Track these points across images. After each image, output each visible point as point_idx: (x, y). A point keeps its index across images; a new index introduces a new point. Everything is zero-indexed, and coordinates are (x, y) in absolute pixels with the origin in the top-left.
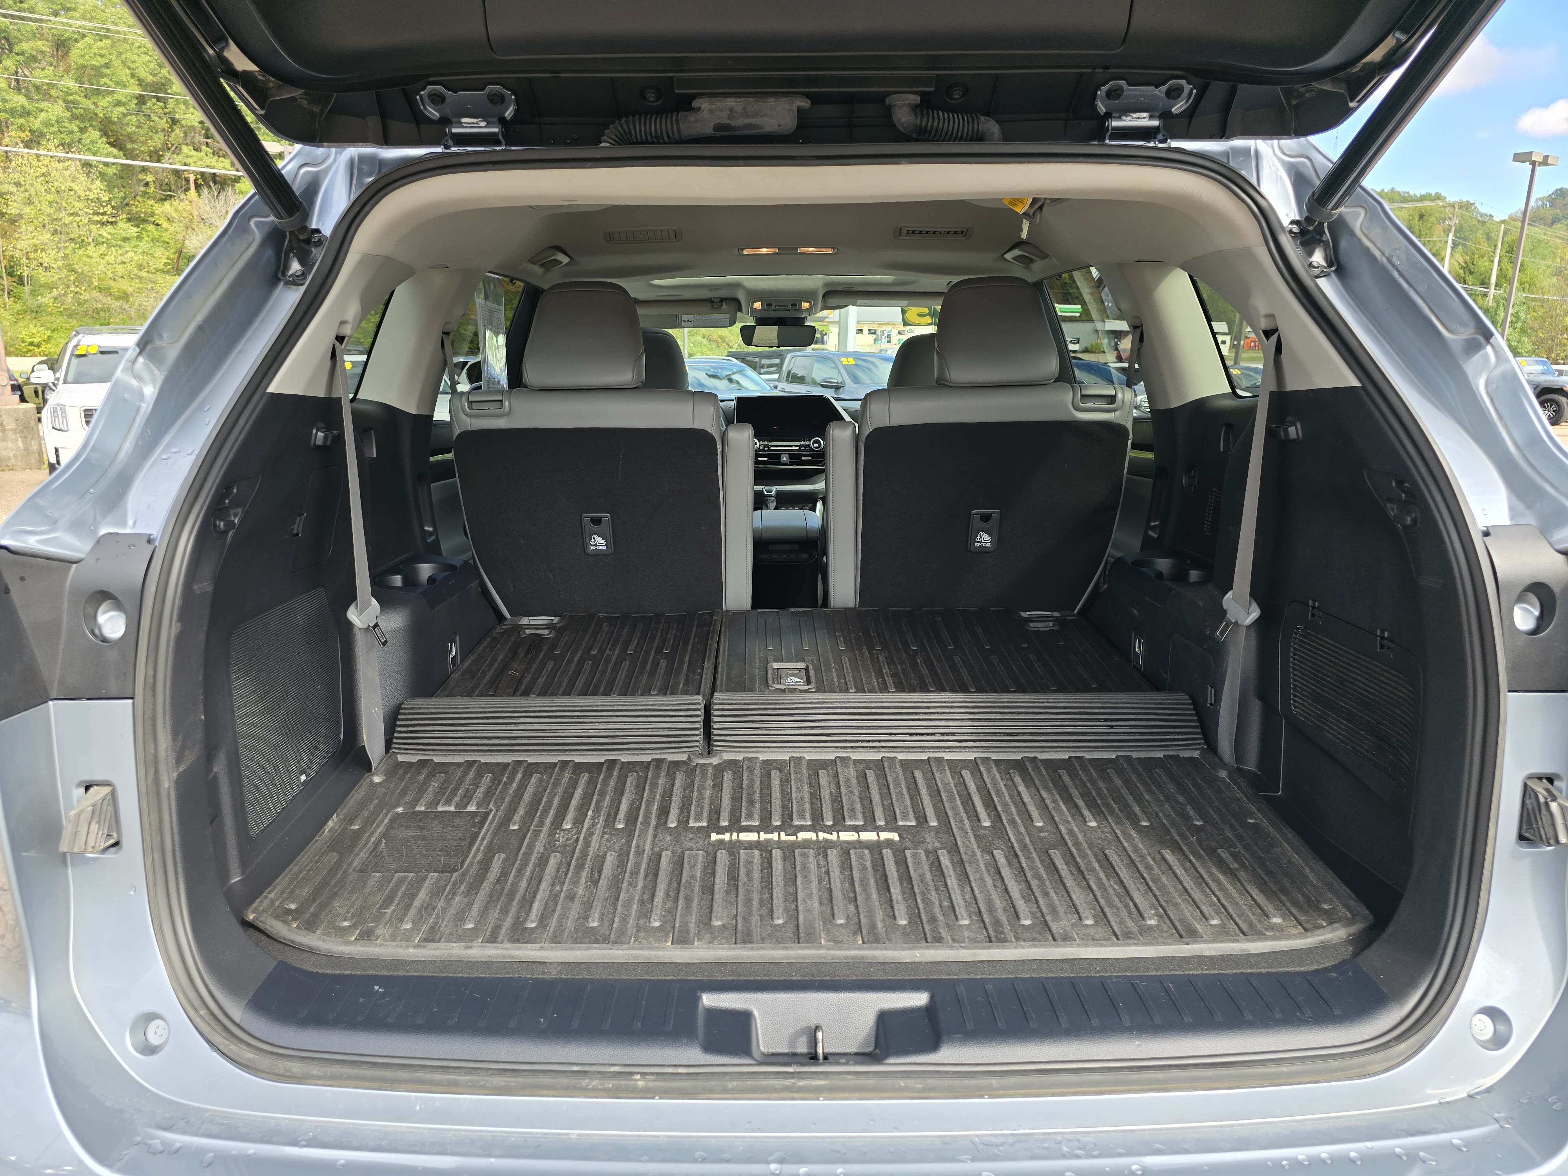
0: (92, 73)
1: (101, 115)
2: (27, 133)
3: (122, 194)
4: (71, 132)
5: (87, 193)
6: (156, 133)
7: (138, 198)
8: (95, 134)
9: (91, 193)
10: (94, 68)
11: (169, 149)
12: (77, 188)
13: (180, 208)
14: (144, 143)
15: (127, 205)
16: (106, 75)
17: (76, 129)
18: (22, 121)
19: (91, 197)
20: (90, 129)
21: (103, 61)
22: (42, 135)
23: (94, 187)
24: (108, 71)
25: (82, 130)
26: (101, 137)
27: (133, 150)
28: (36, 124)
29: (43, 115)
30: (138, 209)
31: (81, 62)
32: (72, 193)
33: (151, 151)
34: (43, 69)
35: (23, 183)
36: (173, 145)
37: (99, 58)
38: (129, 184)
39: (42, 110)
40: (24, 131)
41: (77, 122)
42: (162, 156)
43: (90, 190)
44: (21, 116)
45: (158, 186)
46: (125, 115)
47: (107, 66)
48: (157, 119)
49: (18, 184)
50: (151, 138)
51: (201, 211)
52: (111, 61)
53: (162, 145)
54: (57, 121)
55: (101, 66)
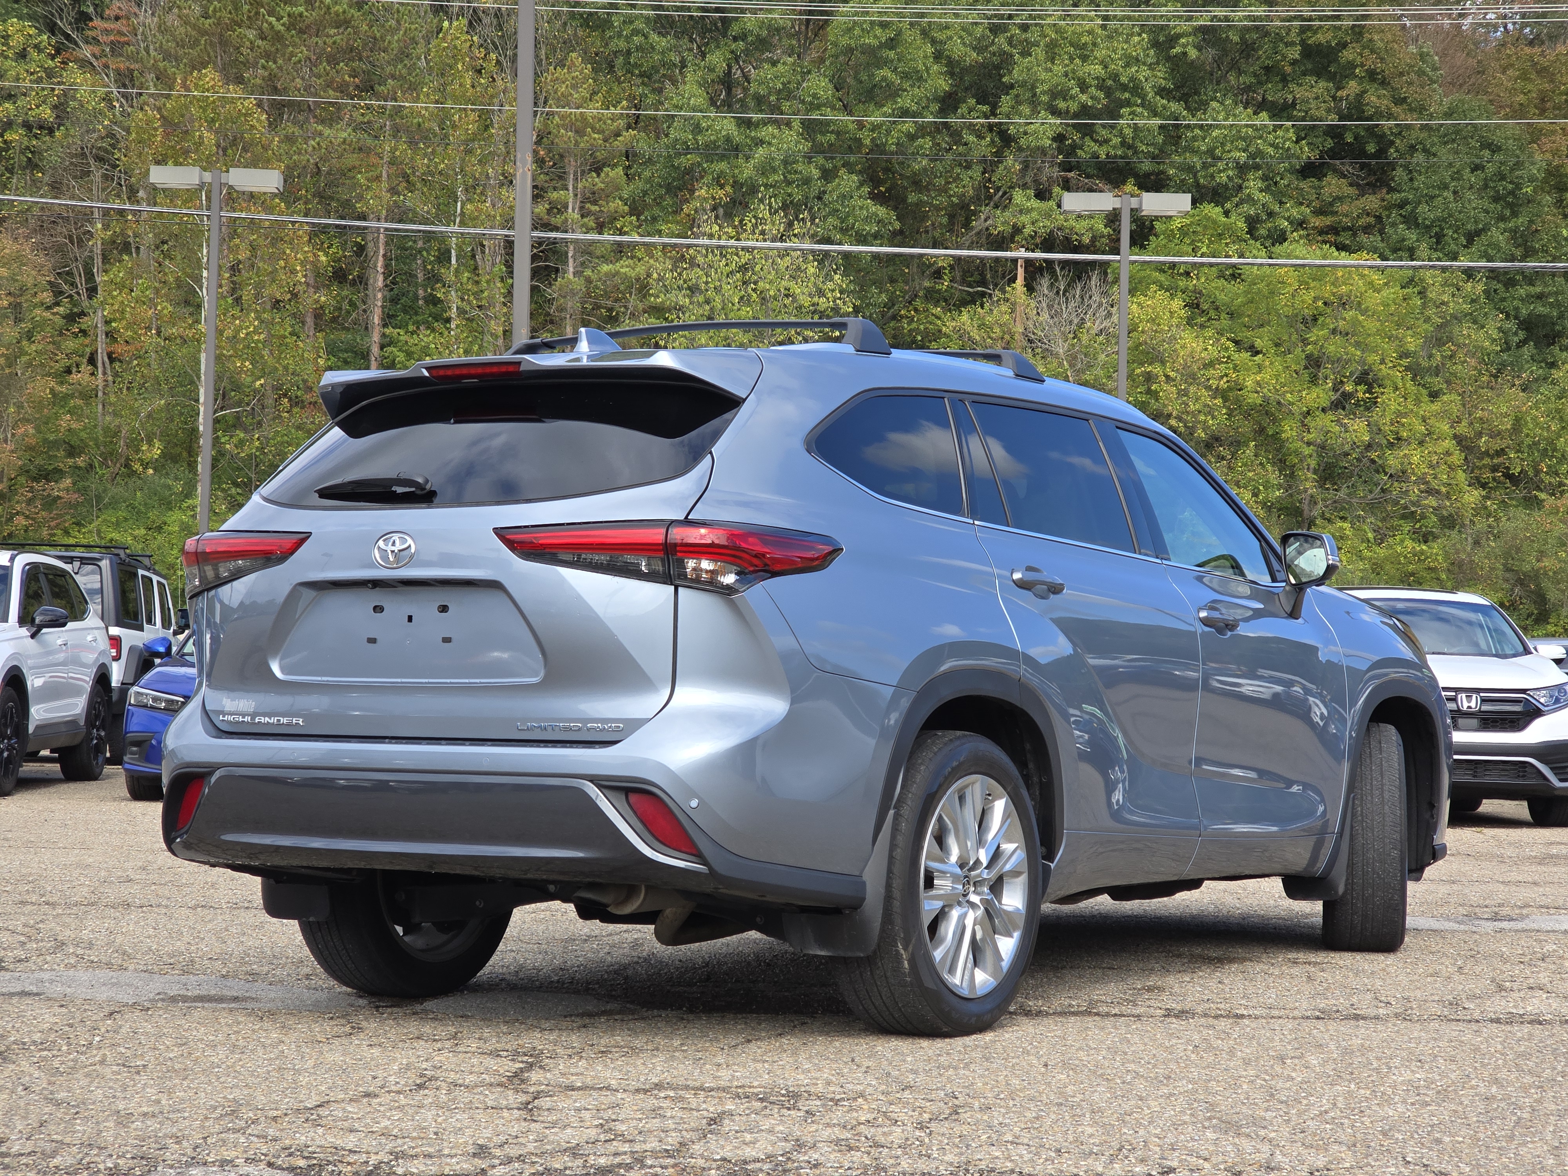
0: (863, 58)
1: (867, 142)
2: (728, 189)
3: (884, 297)
4: (807, 181)
5: (816, 299)
6: (968, 167)
7: (918, 303)
8: (848, 181)
9: (823, 300)
10: (870, 51)
11: (990, 197)
12: (798, 291)
13: (989, 319)
14: (944, 190)
15: (894, 317)
16: (886, 62)
17: (816, 173)
18: (723, 166)
19: (821, 308)
20: (842, 172)
21: (883, 35)
22: (753, 190)
23: (830, 285)
24: (892, 54)
25: (828, 175)
26: (861, 184)
27: (920, 204)
28: (747, 171)
29: (761, 152)
30: (914, 325)
31: (844, 41)
32: (787, 301)
33: (953, 205)
34: (774, 63)
35: (703, 286)
36: (998, 189)
37: (878, 31)
38: (903, 274)
39: (762, 142)
40: (722, 187)
41: (820, 160)
42: (974, 213)
43: (821, 293)
44: (722, 158)
45: (958, 275)
46: (912, 137)
47: (892, 43)
48: (972, 138)
49: (693, 290)
50: (957, 178)
51: (1030, 324)
52: (899, 33)
53: (977, 190)
54: (785, 162)
55: (882, 46)
